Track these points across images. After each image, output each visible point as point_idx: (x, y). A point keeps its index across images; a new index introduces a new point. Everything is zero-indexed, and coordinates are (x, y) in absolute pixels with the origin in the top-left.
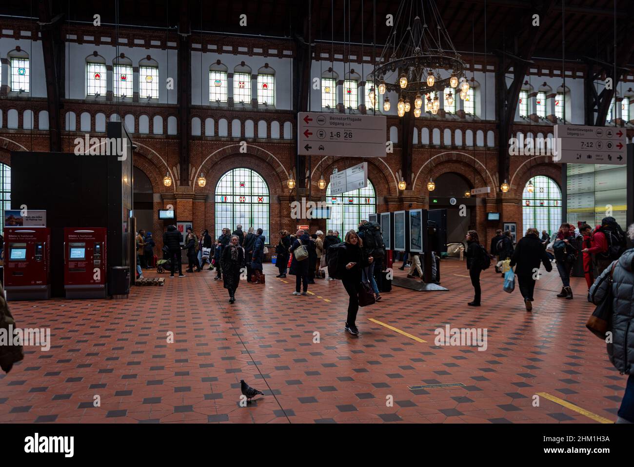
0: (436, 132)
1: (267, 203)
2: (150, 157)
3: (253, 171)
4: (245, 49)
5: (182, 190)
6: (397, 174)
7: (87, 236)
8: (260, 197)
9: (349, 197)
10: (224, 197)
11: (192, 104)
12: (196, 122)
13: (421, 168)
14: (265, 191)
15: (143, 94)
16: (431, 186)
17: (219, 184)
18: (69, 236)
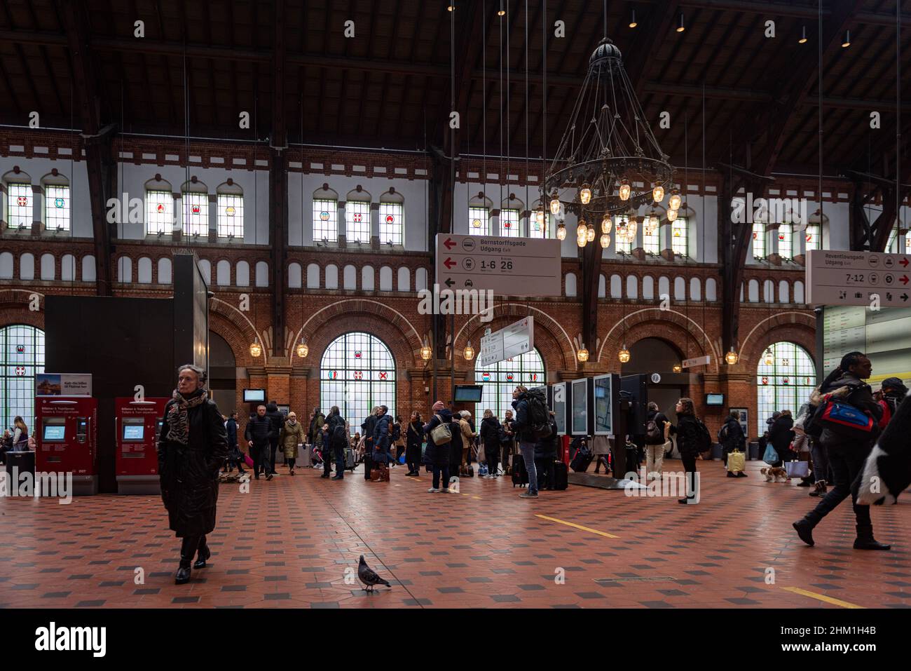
0: (632, 281)
1: (392, 381)
2: (231, 317)
3: (372, 337)
4: (362, 169)
5: (275, 362)
6: (575, 339)
7: (146, 409)
8: (383, 372)
9: (507, 372)
10: (333, 372)
11: (290, 244)
12: (294, 270)
13: (610, 332)
14: (390, 364)
15: (223, 232)
16: (624, 356)
17: (326, 354)
18: (123, 409)
